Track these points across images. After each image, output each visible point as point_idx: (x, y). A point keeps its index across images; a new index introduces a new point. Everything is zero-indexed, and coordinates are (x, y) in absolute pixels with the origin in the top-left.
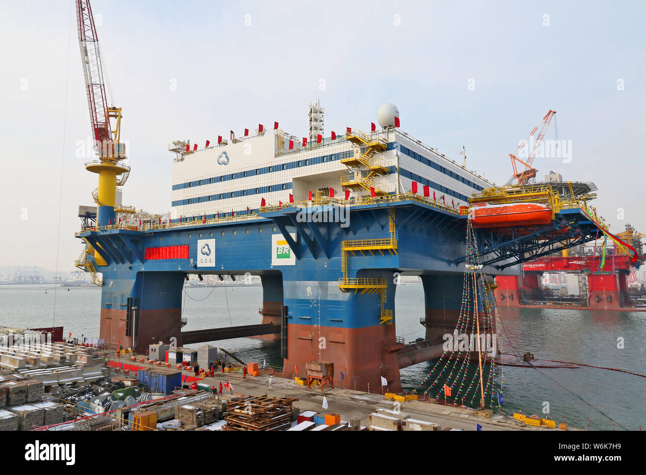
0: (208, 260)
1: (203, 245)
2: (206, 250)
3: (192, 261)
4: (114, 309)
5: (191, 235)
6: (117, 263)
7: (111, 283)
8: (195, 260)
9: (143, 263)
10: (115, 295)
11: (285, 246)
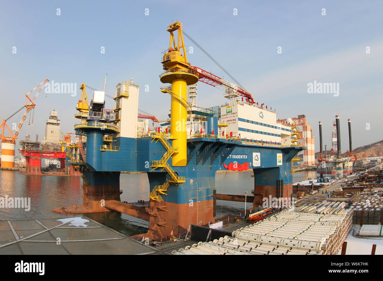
0: (258, 163)
1: (255, 155)
2: (256, 158)
3: (250, 163)
4: (199, 201)
5: (250, 150)
6: (197, 164)
7: (192, 181)
8: (252, 163)
9: (221, 165)
10: (200, 191)
11: (280, 158)
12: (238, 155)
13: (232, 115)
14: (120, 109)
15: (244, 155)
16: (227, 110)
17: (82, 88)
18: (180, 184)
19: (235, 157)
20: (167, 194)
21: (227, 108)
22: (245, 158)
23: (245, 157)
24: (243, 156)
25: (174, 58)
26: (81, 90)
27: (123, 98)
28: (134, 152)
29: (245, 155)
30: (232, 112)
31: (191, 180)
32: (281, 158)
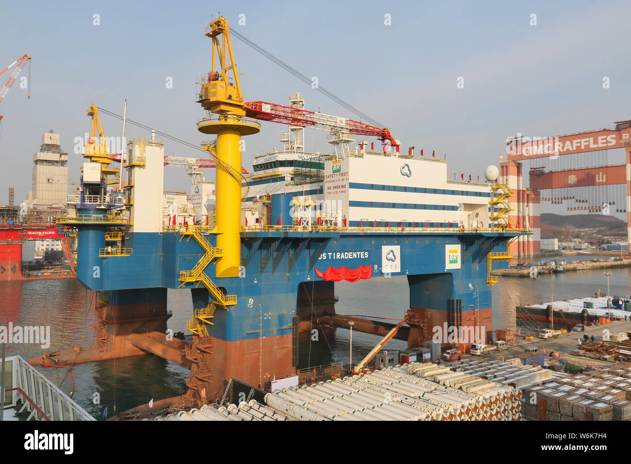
0: (394, 266)
1: (388, 251)
2: (391, 256)
3: (376, 267)
4: (264, 337)
5: (374, 241)
6: (261, 272)
7: (251, 301)
8: (380, 265)
9: (310, 271)
10: (265, 318)
11: (455, 254)
12: (346, 251)
13: (341, 178)
14: (132, 187)
15: (360, 251)
16: (333, 166)
17: (91, 114)
18: (230, 307)
19: (340, 257)
20: (213, 324)
21: (334, 163)
22: (362, 257)
23: (364, 255)
24: (359, 253)
25: (215, 94)
26: (91, 117)
27: (136, 169)
28: (157, 255)
29: (364, 251)
30: (341, 172)
31: (250, 299)
32: (458, 254)
